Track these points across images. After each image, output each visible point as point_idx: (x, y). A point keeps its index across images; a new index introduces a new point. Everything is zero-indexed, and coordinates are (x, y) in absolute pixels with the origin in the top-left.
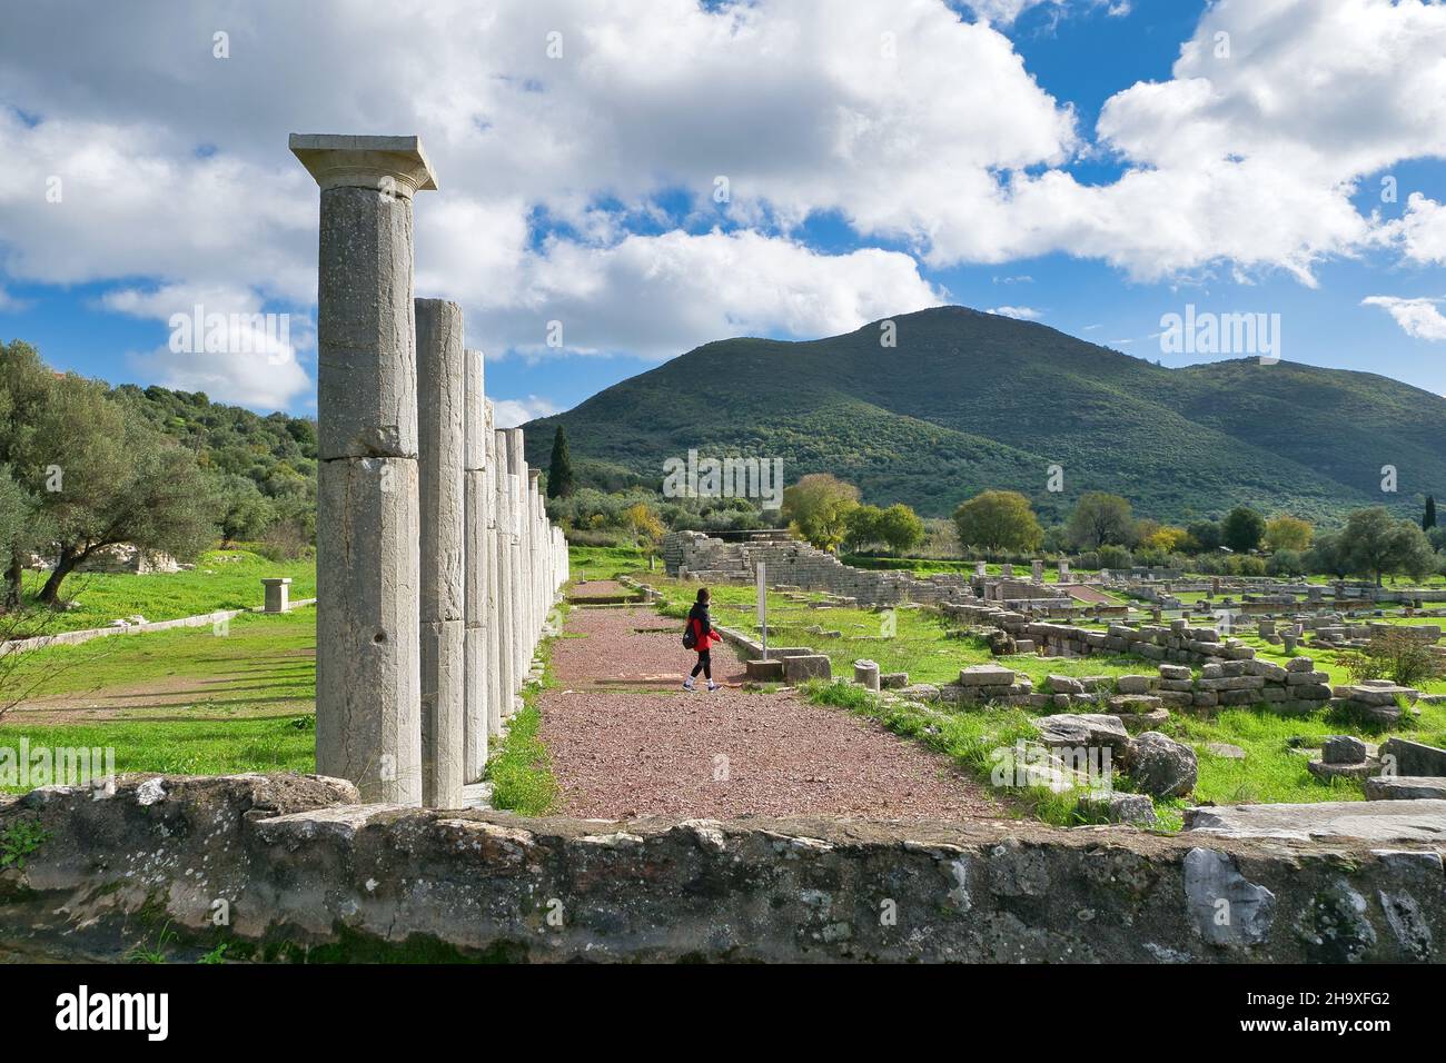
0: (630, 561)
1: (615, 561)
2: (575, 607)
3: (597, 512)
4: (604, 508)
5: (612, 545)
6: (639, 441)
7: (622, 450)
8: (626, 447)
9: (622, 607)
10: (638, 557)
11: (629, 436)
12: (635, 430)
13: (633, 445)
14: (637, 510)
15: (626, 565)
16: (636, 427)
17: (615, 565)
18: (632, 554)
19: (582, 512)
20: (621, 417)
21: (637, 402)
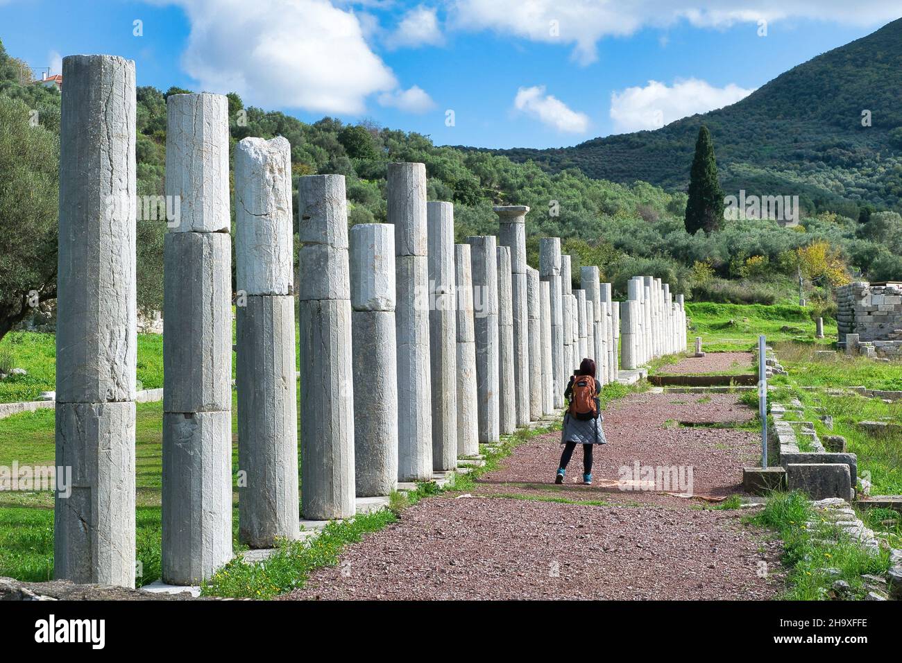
0: (790, 325)
1: (769, 324)
2: (658, 390)
3: (754, 253)
4: (765, 247)
5: (767, 301)
6: (839, 146)
7: (814, 159)
8: (820, 154)
9: (724, 391)
10: (804, 319)
11: (825, 139)
12: (835, 129)
13: (831, 152)
14: (812, 250)
15: (784, 330)
16: (837, 124)
17: (768, 330)
18: (796, 314)
19: (733, 253)
20: (813, 110)
21: (837, 88)
